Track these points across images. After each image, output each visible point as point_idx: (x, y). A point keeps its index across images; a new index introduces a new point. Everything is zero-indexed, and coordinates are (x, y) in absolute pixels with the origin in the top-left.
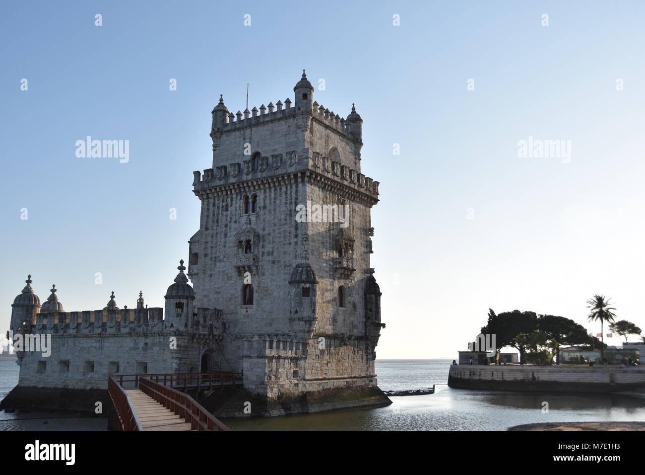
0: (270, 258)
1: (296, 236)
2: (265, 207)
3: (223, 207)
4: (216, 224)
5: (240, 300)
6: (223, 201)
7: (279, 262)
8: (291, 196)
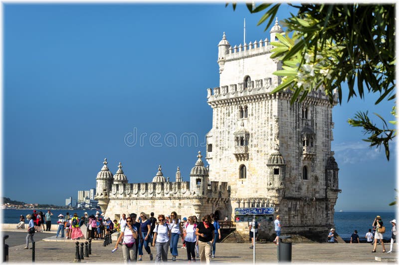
0: (256, 149)
1: (272, 135)
2: (252, 115)
3: (227, 113)
4: (222, 125)
5: (238, 175)
6: (227, 109)
7: (261, 151)
8: (268, 108)
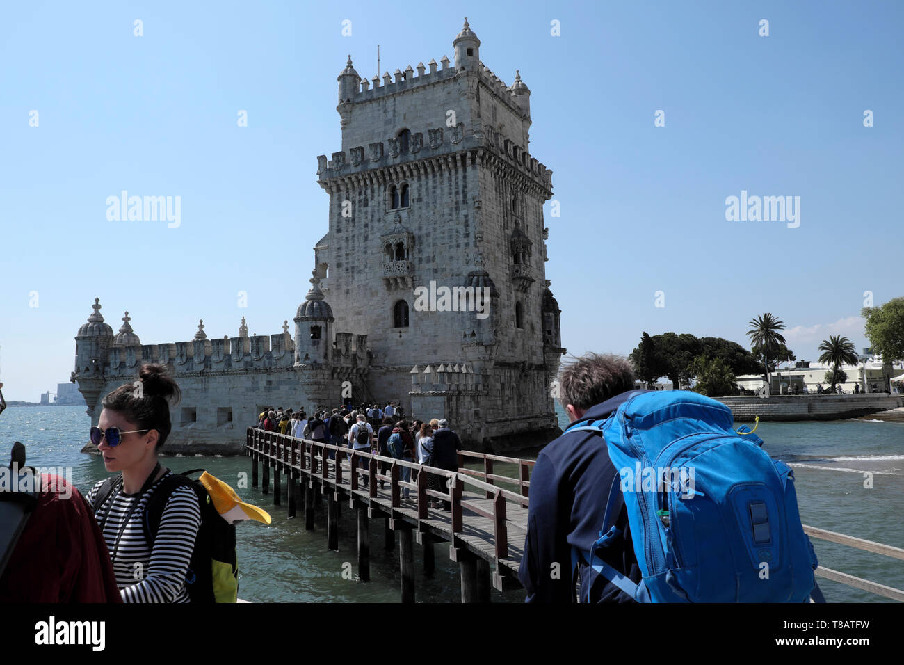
0: (431, 265)
1: (467, 235)
2: (420, 200)
3: (360, 201)
4: (351, 224)
5: (390, 321)
6: (360, 194)
7: (443, 270)
8: (457, 183)
